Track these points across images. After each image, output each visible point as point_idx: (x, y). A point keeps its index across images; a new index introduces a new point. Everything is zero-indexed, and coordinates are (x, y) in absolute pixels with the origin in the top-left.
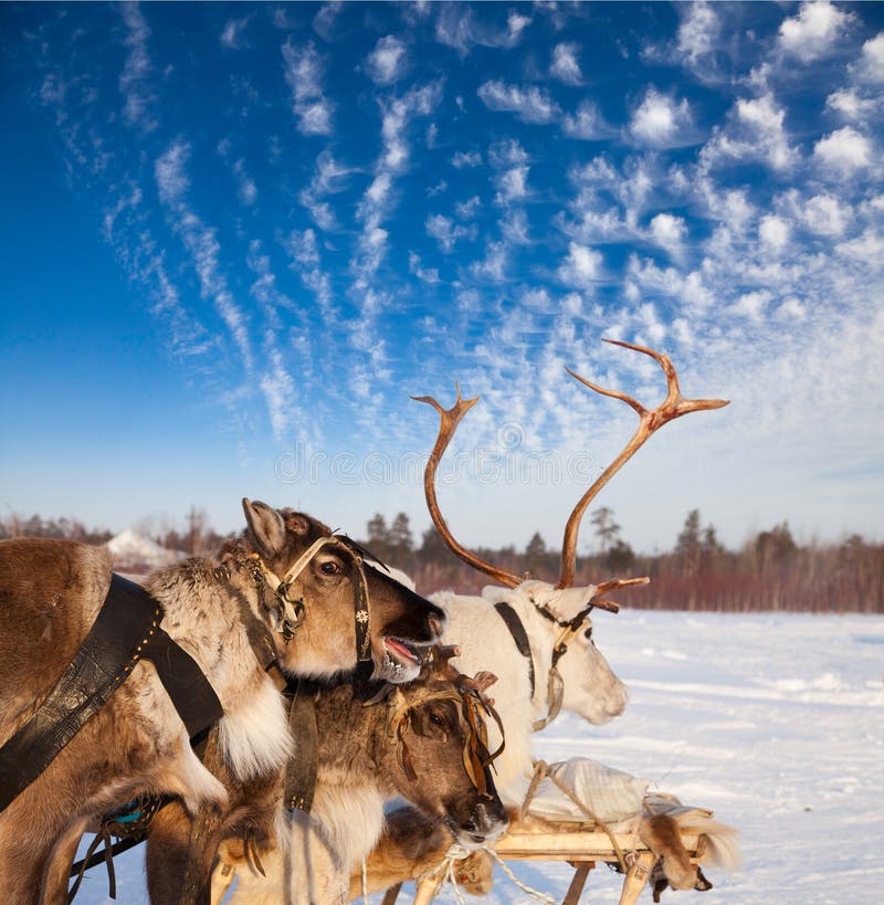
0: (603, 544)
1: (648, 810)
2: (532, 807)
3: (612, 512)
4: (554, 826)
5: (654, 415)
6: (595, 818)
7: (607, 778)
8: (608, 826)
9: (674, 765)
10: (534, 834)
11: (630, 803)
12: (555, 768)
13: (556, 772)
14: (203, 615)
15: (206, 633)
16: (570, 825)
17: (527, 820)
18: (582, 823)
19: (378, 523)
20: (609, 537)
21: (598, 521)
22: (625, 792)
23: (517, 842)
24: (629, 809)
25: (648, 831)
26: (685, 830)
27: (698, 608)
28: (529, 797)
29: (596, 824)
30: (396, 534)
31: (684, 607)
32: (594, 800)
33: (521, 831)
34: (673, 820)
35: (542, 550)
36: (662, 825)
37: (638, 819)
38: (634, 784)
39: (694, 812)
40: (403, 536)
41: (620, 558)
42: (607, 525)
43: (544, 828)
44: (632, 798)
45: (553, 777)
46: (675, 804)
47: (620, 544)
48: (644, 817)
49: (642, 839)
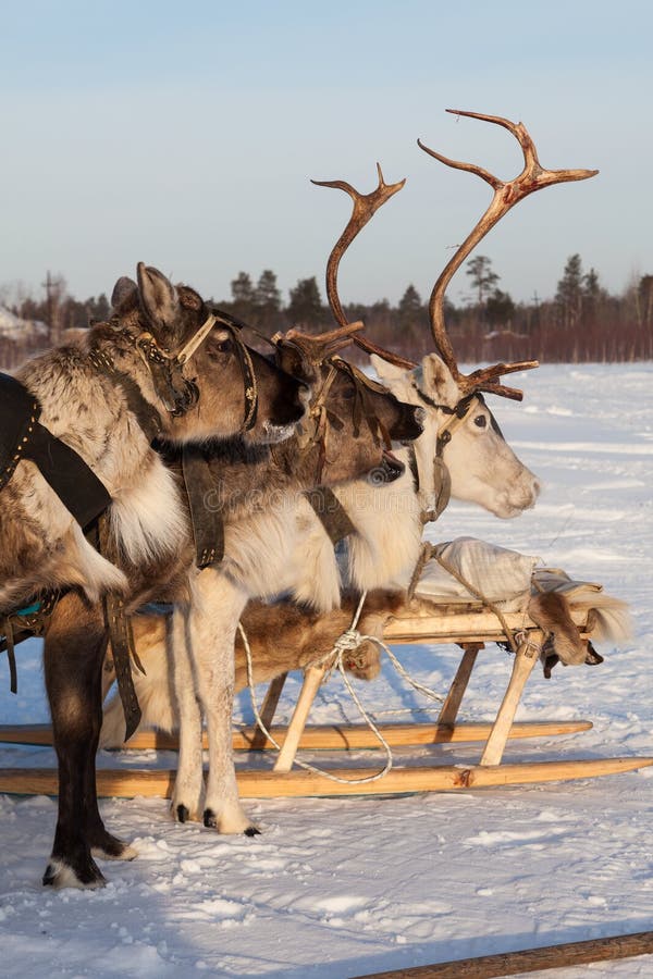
0: (481, 295)
1: (537, 588)
2: (419, 590)
3: (489, 262)
4: (442, 609)
5: (509, 187)
6: (483, 599)
7: (493, 557)
8: (496, 606)
9: (563, 530)
10: (421, 618)
11: (518, 581)
12: (440, 549)
13: (441, 554)
14: (83, 407)
15: (90, 426)
16: (458, 607)
17: (414, 604)
18: (470, 604)
19: (242, 283)
20: (487, 288)
21: (474, 272)
22: (512, 571)
23: (403, 625)
24: (517, 588)
25: (537, 609)
26: (574, 606)
27: (582, 359)
28: (415, 579)
29: (485, 605)
30: (262, 293)
31: (568, 359)
32: (482, 581)
33: (408, 615)
34: (561, 596)
35: (418, 305)
36: (551, 600)
37: (526, 597)
38: (522, 561)
39: (584, 587)
40: (270, 295)
41: (499, 309)
42: (485, 275)
43: (431, 611)
44: (520, 576)
45: (439, 558)
46: (565, 580)
47: (499, 293)
48: (533, 595)
49: (532, 617)
